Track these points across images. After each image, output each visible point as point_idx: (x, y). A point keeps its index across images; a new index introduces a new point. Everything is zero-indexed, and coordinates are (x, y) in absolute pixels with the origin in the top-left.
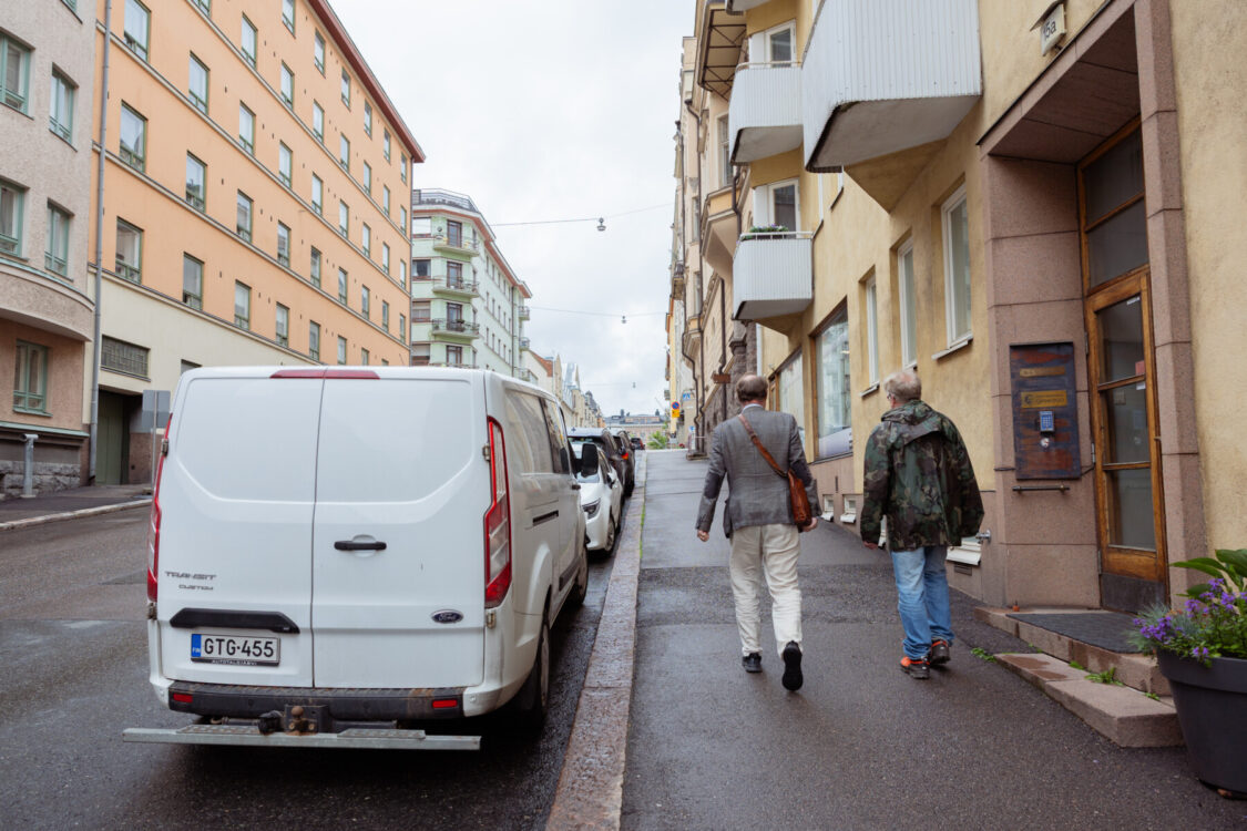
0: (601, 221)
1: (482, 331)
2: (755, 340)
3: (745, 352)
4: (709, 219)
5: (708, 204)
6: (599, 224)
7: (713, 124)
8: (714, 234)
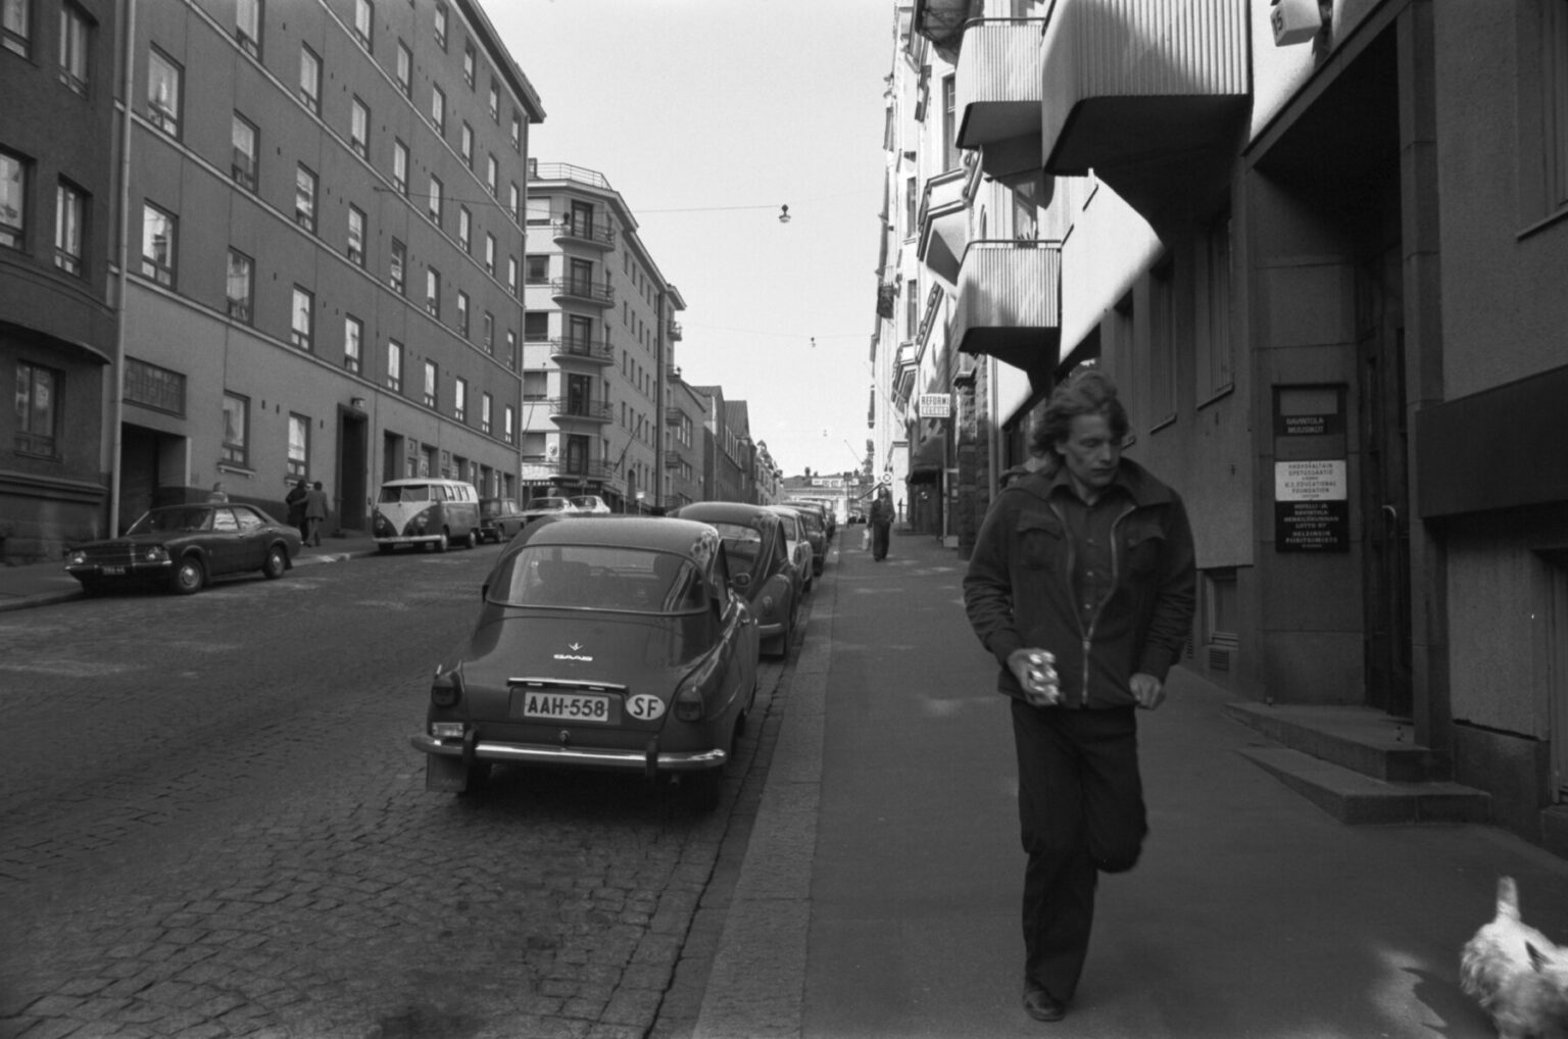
0: (785, 208)
1: (617, 355)
2: (986, 377)
3: (973, 393)
4: (930, 214)
5: (928, 192)
6: (782, 213)
7: (936, 85)
8: (936, 233)
